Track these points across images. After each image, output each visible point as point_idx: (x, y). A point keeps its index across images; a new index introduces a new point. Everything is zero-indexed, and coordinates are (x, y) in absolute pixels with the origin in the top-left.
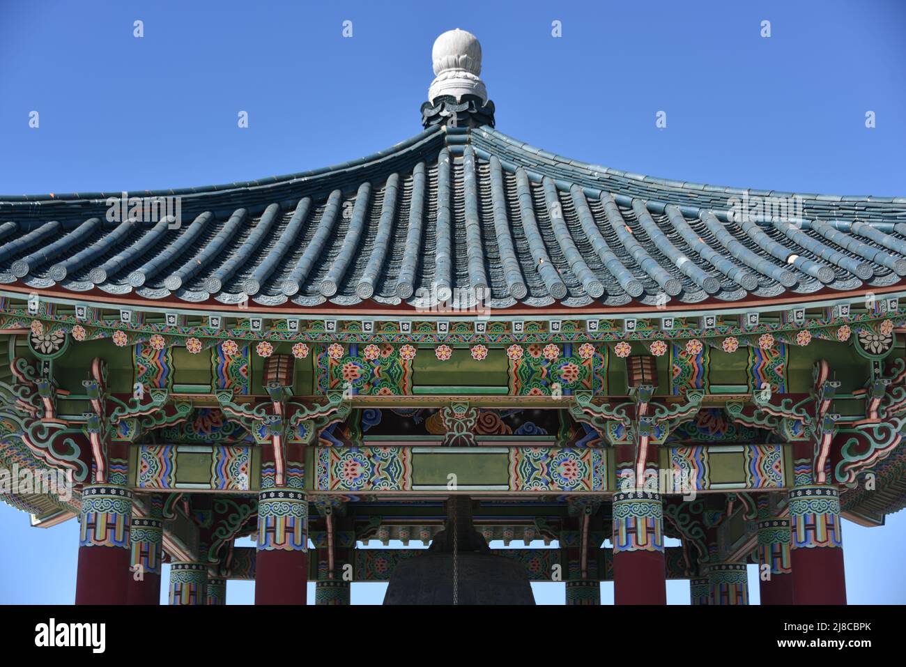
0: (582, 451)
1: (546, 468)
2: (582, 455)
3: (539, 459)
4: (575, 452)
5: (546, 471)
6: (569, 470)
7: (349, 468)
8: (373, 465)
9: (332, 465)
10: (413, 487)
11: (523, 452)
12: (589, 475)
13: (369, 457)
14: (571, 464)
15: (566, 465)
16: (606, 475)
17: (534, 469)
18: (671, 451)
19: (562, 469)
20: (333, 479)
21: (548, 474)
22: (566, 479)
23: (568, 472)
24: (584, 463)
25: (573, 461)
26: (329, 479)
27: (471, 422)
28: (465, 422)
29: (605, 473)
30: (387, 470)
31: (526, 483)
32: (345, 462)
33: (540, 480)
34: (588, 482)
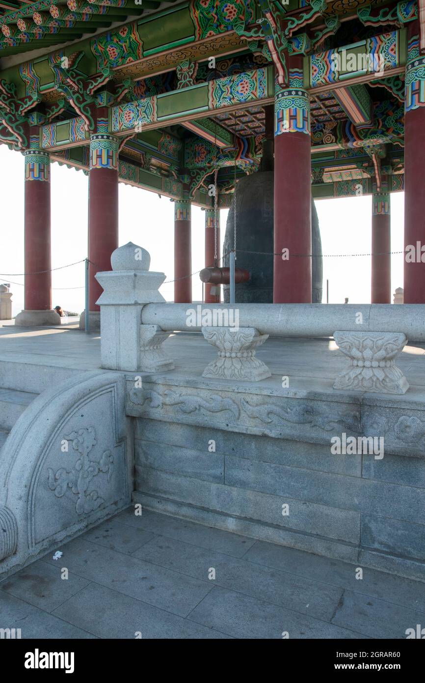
0: (252, 72)
1: (230, 89)
2: (251, 75)
3: (226, 85)
4: (247, 74)
5: (229, 92)
6: (243, 87)
7: (127, 116)
8: (138, 111)
9: (119, 116)
10: (158, 119)
11: (216, 82)
12: (256, 88)
13: (136, 106)
14: (245, 83)
15: (242, 84)
16: (267, 86)
17: (223, 92)
18: (311, 57)
19: (239, 88)
20: (120, 124)
21: (231, 93)
22: (242, 94)
23: (243, 89)
24: (253, 81)
25: (246, 81)
26: (118, 124)
27: (191, 72)
28: (188, 73)
29: (266, 85)
30: (145, 112)
31: (218, 102)
32: (126, 112)
33: (226, 98)
34: (255, 93)
